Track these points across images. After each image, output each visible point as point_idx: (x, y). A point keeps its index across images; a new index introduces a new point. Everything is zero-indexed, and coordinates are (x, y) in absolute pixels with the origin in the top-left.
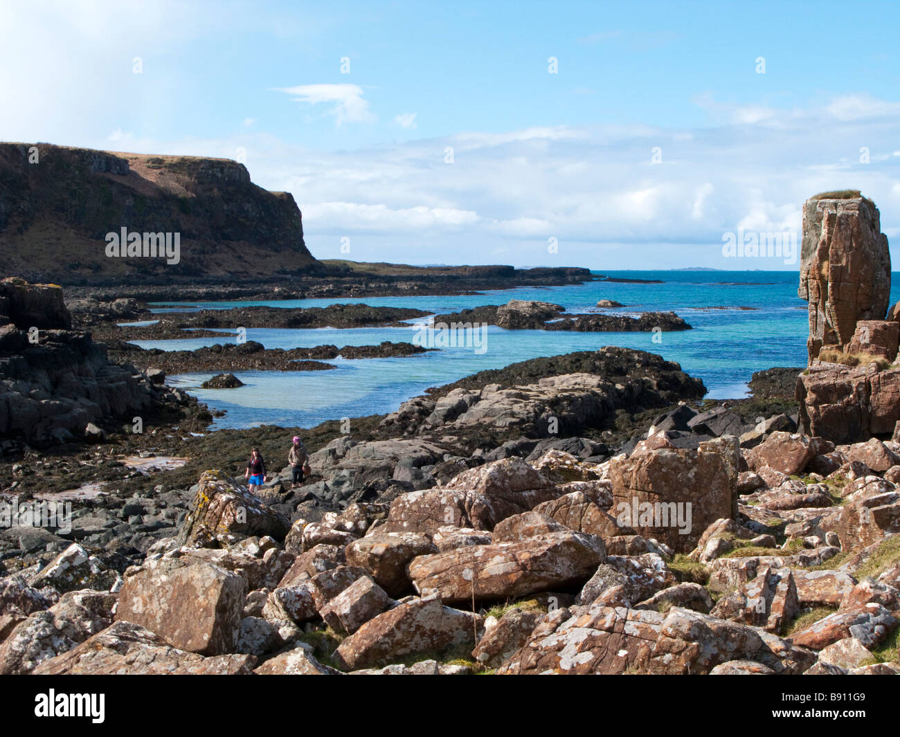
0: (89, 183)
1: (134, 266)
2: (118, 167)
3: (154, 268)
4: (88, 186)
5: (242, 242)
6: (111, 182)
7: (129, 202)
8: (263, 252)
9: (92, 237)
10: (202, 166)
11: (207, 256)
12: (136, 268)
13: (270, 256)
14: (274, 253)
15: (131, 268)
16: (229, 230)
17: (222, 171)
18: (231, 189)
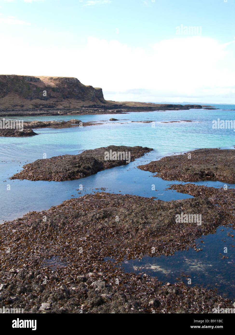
0: (25, 84)
1: (34, 105)
2: (34, 80)
3: (39, 106)
4: (24, 85)
5: (72, 99)
6: (31, 84)
7: (35, 89)
8: (78, 101)
9: (24, 98)
10: (63, 79)
11: (58, 103)
12: (34, 106)
13: (80, 102)
14: (82, 102)
15: (33, 106)
16: (68, 96)
17: (69, 80)
18: (71, 85)
